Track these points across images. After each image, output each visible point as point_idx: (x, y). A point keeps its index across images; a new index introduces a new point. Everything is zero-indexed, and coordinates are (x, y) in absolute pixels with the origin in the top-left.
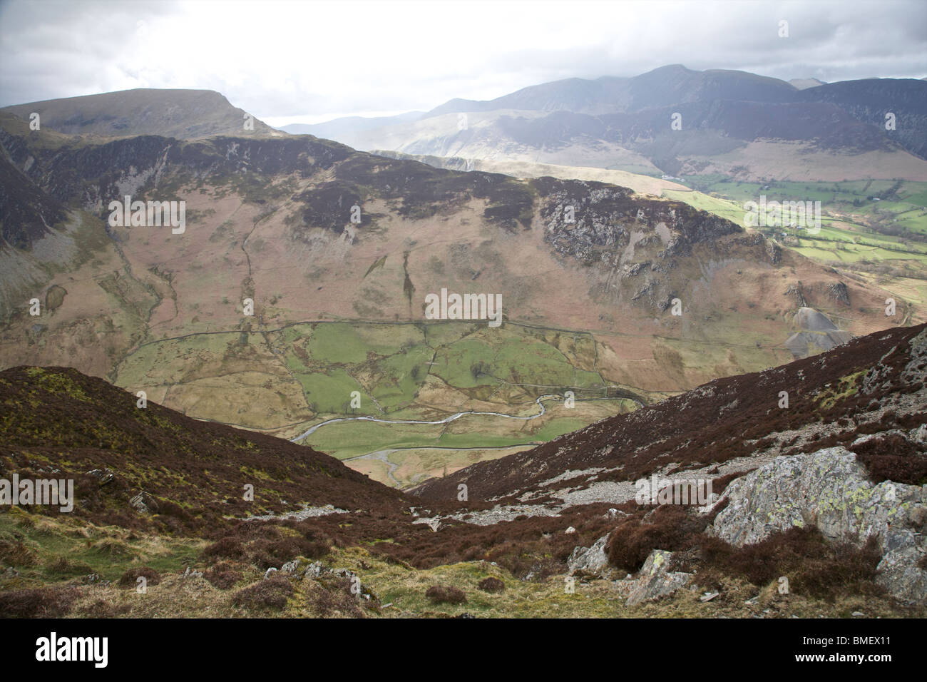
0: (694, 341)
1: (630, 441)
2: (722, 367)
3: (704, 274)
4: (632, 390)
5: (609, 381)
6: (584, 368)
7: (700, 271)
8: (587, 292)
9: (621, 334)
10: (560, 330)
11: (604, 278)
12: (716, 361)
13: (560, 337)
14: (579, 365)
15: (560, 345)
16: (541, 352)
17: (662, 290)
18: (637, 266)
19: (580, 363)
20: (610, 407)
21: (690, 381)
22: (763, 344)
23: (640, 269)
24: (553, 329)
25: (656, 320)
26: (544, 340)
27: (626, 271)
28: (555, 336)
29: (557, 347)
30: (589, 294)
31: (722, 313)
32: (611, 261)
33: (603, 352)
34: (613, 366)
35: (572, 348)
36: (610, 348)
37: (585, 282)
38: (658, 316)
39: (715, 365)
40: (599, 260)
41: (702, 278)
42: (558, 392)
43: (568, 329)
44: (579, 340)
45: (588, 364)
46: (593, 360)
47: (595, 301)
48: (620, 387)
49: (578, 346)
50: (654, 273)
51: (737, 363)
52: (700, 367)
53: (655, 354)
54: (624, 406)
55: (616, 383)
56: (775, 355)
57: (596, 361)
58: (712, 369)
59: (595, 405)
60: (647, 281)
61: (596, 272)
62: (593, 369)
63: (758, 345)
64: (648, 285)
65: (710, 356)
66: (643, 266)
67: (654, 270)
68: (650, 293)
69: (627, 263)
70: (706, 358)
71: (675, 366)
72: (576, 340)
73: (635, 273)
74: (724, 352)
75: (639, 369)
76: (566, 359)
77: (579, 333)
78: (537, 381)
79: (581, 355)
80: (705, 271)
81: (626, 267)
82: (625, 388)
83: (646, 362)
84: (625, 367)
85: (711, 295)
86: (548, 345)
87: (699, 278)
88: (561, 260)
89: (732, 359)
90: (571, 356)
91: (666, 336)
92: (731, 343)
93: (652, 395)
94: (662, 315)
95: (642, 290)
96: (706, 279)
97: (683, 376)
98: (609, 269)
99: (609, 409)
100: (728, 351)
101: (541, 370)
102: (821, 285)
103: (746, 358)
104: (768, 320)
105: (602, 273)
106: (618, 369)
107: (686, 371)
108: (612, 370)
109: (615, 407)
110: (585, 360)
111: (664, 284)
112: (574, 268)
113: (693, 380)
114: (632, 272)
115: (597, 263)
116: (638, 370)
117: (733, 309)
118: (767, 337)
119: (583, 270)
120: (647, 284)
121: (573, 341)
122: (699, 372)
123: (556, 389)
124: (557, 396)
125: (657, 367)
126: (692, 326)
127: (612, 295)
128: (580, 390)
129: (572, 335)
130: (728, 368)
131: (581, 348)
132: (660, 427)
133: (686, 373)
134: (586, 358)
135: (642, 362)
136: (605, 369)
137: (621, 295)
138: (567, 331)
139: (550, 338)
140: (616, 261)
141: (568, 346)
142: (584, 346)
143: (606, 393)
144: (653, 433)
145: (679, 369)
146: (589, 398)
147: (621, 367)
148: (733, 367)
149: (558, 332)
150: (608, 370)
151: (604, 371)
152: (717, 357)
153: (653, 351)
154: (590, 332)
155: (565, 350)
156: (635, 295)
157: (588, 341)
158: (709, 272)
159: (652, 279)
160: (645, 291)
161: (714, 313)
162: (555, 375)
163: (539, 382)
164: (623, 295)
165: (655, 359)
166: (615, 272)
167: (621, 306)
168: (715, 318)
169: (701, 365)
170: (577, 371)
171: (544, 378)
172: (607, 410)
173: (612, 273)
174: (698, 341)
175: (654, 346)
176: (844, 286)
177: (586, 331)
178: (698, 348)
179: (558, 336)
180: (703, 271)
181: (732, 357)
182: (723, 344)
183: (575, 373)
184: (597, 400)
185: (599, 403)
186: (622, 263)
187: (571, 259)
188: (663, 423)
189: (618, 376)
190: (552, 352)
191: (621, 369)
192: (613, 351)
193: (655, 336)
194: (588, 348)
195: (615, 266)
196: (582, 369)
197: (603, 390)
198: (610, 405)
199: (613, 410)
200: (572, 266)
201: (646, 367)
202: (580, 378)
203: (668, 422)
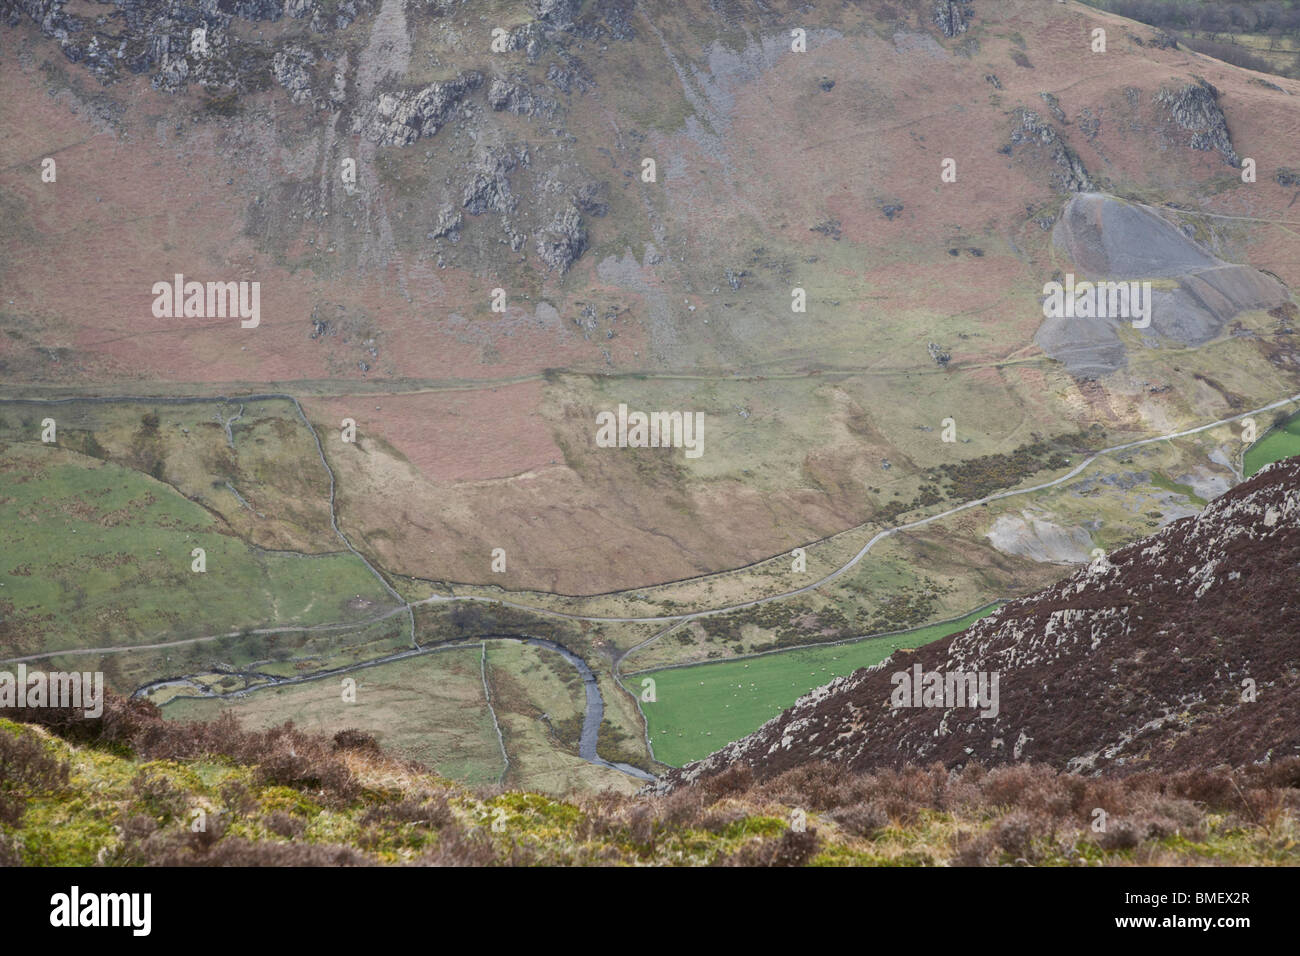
0: (705, 372)
1: (1023, 739)
2: (829, 462)
3: (697, 103)
4: (518, 602)
5: (407, 578)
6: (297, 544)
7: (682, 93)
8: (240, 225)
9: (415, 384)
10: (155, 399)
11: (300, 162)
12: (801, 441)
13: (163, 428)
14: (271, 534)
15: (171, 462)
16: (91, 503)
17: (549, 183)
18: (432, 95)
19: (276, 525)
20: (444, 684)
21: (722, 529)
22: (960, 351)
23: (445, 109)
24: (125, 401)
25: (545, 312)
26: (95, 450)
27: (387, 120)
28: (138, 428)
29: (157, 472)
30: (249, 233)
31: (789, 250)
32: (319, 83)
33: (359, 468)
34: (414, 517)
35: (225, 469)
36: (385, 445)
37: (222, 182)
38: (546, 293)
39: (799, 456)
40: (266, 81)
41: (692, 122)
42: (213, 661)
43: (190, 392)
44: (247, 429)
45: (311, 524)
46: (324, 505)
47: (280, 261)
48: (464, 595)
49: (245, 457)
50: (506, 118)
51: (878, 440)
52: (747, 474)
53: (564, 447)
54: (496, 670)
55: (440, 584)
56: (1010, 389)
57: (338, 506)
58: (796, 474)
59: (380, 687)
60: (484, 154)
61: (266, 136)
62: (334, 541)
63: (943, 360)
64: (489, 168)
65: (777, 423)
66: (454, 95)
67: (502, 106)
68: (501, 201)
69: (388, 85)
70: (763, 436)
71: (653, 483)
72: (235, 430)
73: (428, 127)
74: (824, 401)
75: (522, 513)
76: (209, 519)
77: (237, 401)
78: (105, 628)
79: (270, 493)
80: (701, 94)
81: (386, 104)
82: (481, 597)
83: (535, 483)
84: (459, 512)
85: (737, 185)
86: (114, 467)
87: (682, 123)
88: (96, 98)
89: (859, 424)
90: (227, 501)
91: (593, 368)
92: (846, 363)
93: (592, 607)
94: (564, 285)
95: (468, 193)
96: (706, 123)
97: (692, 515)
98: (317, 122)
99: (439, 691)
100: (838, 395)
101: (111, 578)
102: (1130, 98)
103: (907, 413)
104: (962, 259)
105: (288, 140)
106: (435, 526)
107: (700, 497)
108: (413, 531)
109: (461, 679)
110: (289, 509)
111: (553, 161)
112: (161, 128)
113: (734, 527)
114: (416, 122)
115: (261, 99)
116: (515, 520)
117: (823, 230)
118: (968, 325)
119: (207, 133)
120: (485, 165)
121: (222, 440)
122: (748, 491)
123: (199, 648)
124: (208, 679)
125: (589, 496)
126: (684, 318)
127: (350, 228)
128: (304, 638)
129: (209, 413)
130: (851, 459)
131: (262, 461)
132: (1135, 667)
133: (702, 503)
134: (297, 504)
135: (523, 485)
136: (380, 533)
137: (384, 223)
138: (190, 401)
139: (119, 440)
140: (340, 81)
141: (206, 465)
142: (273, 450)
143: (409, 629)
144: (1118, 696)
145: (672, 493)
146: (345, 660)
147: (447, 515)
148: (870, 459)
149: (149, 410)
150: (399, 538)
151: (381, 545)
152: (801, 424)
153: (557, 436)
154: (288, 392)
155: (198, 480)
156: (446, 217)
157: (283, 429)
158: (713, 92)
159: (498, 140)
160: (480, 196)
161: (759, 255)
162: (183, 592)
163: (117, 631)
164: (392, 219)
165: (572, 465)
166: (342, 127)
167: (393, 270)
168: (765, 276)
169: (750, 463)
170: (272, 561)
171: (133, 613)
172: (433, 697)
173: (331, 132)
174: (721, 373)
175: (558, 413)
176: (1213, 93)
177: (269, 391)
178: (727, 397)
179: (151, 424)
180: (690, 95)
181: (857, 418)
182: (814, 371)
183: (265, 569)
184: (378, 662)
185: (394, 674)
186: (366, 87)
187: (141, 88)
188: (1143, 653)
189: (441, 553)
190: (140, 496)
191: (446, 525)
192: (399, 456)
193: (551, 375)
194: (292, 457)
195: (338, 105)
196: (287, 548)
197: (398, 620)
198: (439, 675)
199: (458, 694)
200: (153, 120)
201: (544, 501)
202: (288, 587)
203: (1164, 644)
